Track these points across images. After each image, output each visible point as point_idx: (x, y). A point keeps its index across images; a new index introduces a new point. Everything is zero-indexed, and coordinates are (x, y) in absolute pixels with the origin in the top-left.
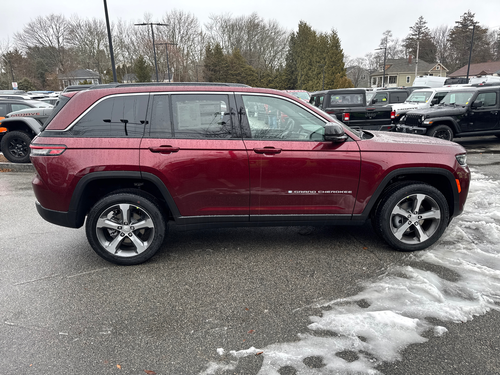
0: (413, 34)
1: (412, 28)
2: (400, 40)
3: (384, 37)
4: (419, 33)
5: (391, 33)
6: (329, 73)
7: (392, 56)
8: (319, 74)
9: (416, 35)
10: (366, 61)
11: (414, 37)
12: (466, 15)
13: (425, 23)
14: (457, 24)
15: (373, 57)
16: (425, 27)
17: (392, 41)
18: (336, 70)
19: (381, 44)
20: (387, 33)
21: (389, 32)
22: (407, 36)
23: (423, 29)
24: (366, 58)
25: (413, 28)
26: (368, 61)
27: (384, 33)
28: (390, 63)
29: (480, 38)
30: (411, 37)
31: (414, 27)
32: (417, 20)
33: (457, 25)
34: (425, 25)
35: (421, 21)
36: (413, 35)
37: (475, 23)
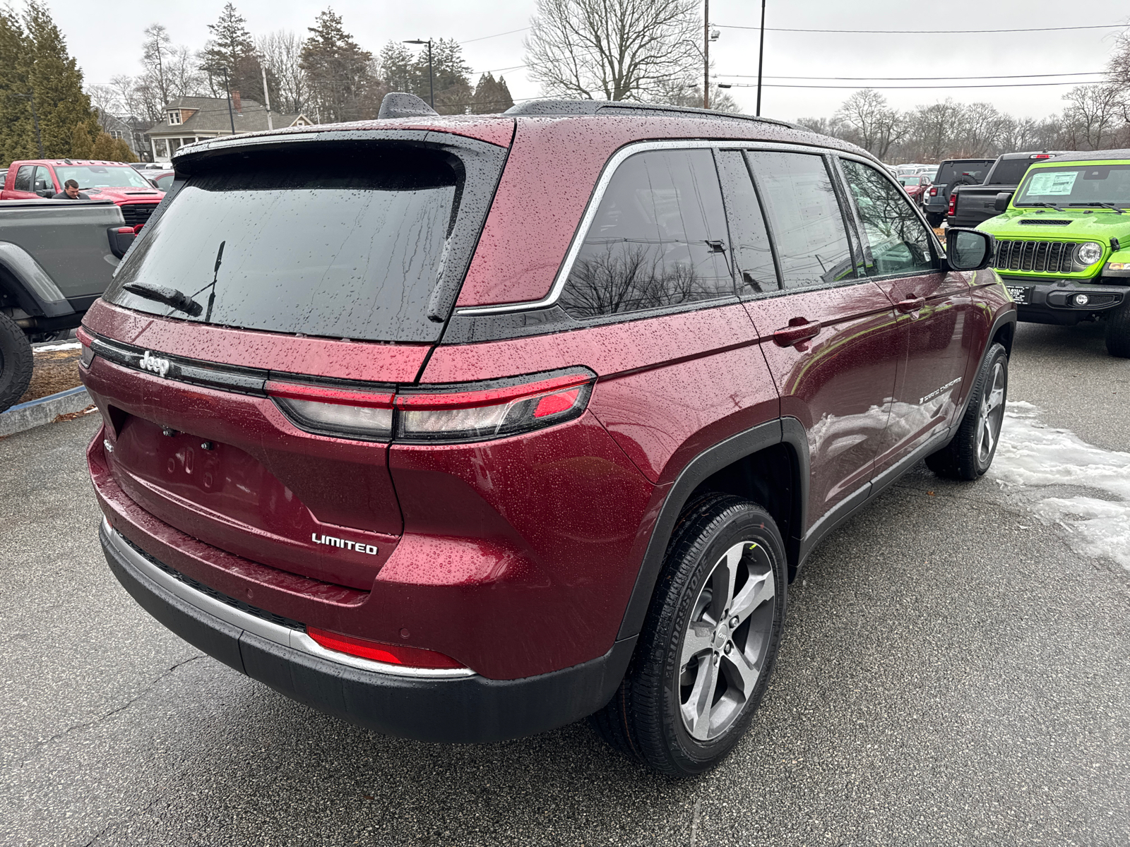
0: (220, 41)
1: (213, 27)
2: (192, 52)
3: (149, 40)
4: (232, 42)
5: (166, 32)
6: (50, 121)
7: (181, 91)
8: (12, 120)
9: (225, 45)
10: (118, 97)
11: (223, 50)
12: (326, 18)
13: (241, 20)
14: (313, 32)
15: (133, 86)
16: (242, 29)
17: (173, 53)
18: (70, 112)
19: (146, 57)
20: (155, 32)
21: (160, 29)
22: (204, 45)
23: (239, 33)
24: (114, 88)
25: (216, 28)
26: (123, 97)
27: (147, 31)
28: (191, 106)
29: (361, 70)
30: (217, 49)
31: (219, 26)
32: (221, 12)
33: (312, 34)
34: (242, 24)
35: (231, 16)
36: (220, 45)
37: (346, 36)
